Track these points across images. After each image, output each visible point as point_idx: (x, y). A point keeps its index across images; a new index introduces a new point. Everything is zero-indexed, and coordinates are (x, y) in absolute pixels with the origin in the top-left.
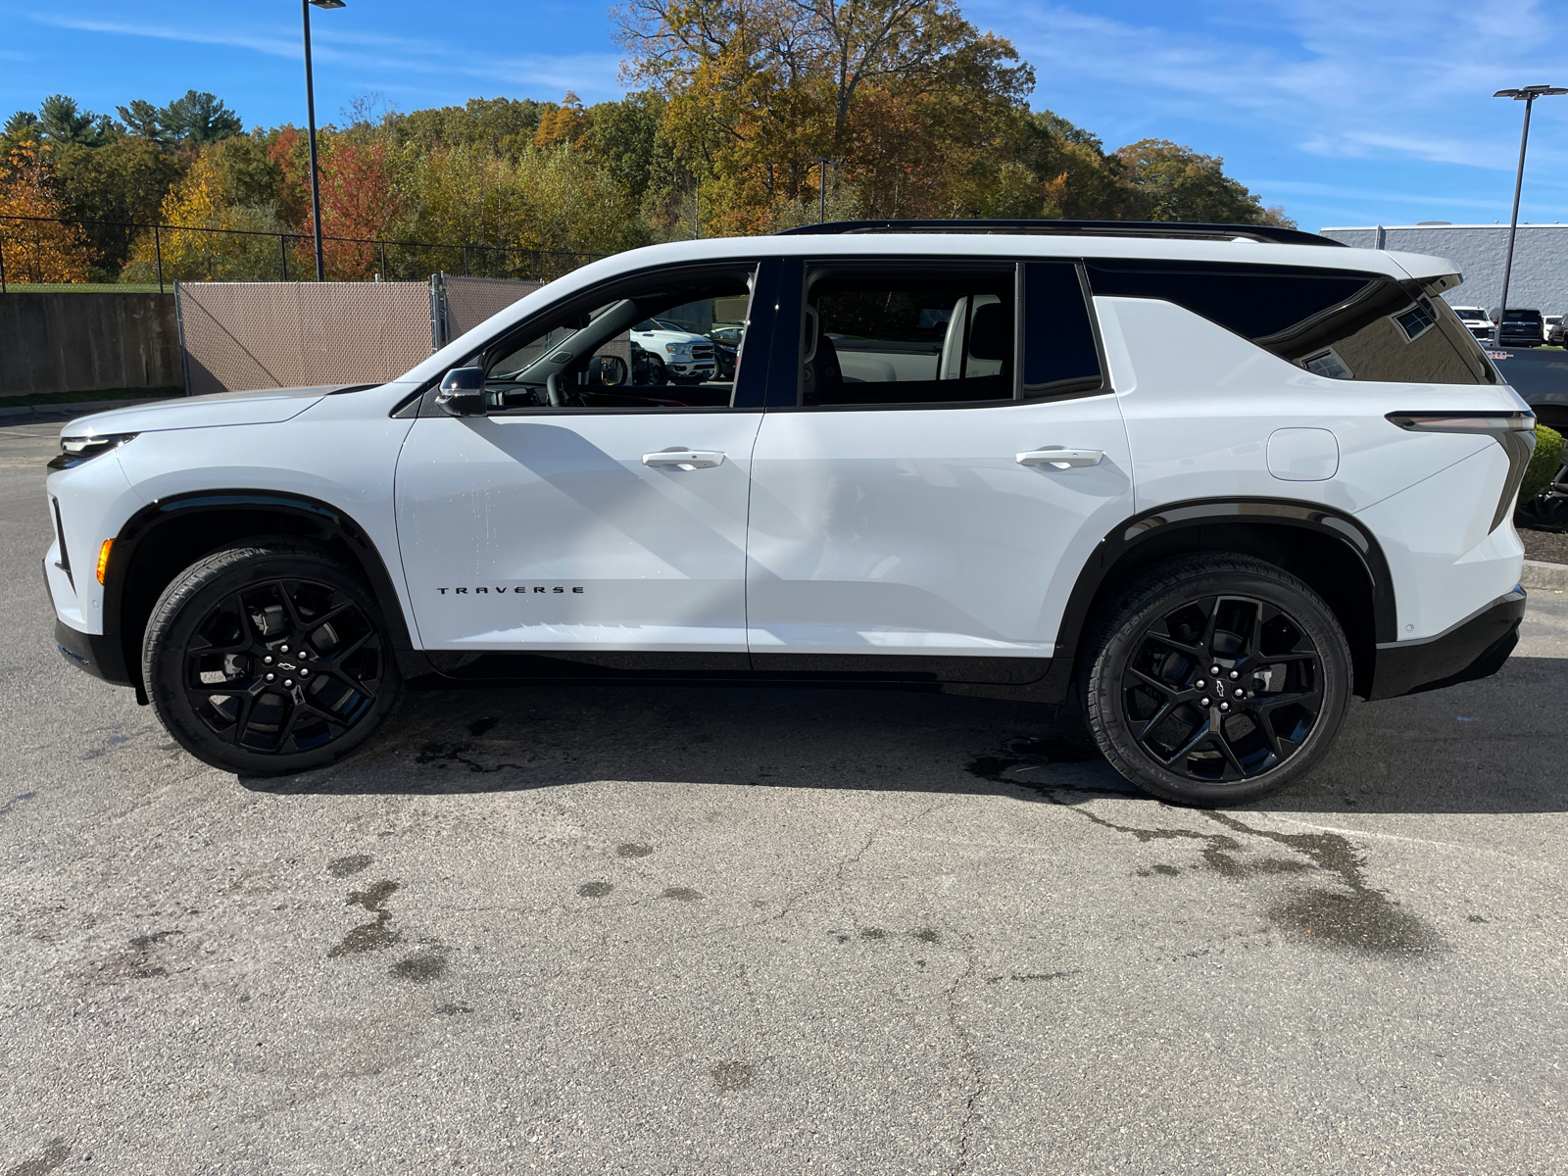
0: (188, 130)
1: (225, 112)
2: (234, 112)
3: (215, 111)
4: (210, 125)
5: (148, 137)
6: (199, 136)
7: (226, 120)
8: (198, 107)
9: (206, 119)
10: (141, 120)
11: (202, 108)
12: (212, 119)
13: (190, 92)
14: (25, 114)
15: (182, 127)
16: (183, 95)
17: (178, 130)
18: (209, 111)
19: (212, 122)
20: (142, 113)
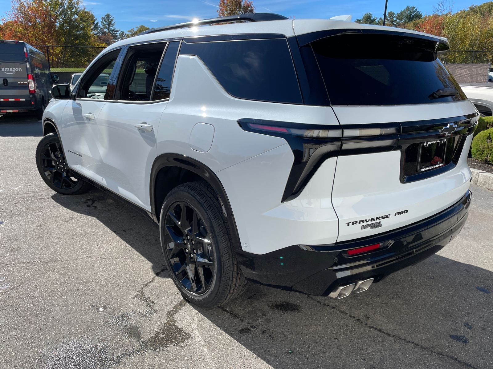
0: (404, 19)
1: (417, 12)
2: (420, 12)
3: (414, 12)
4: (412, 17)
5: (391, 23)
6: (407, 21)
7: (417, 15)
8: (409, 11)
9: (410, 15)
10: (390, 18)
11: (410, 11)
12: (412, 15)
13: (407, 7)
14: (359, 20)
15: (403, 19)
16: (405, 8)
17: (401, 20)
18: (412, 12)
19: (412, 16)
20: (391, 15)
